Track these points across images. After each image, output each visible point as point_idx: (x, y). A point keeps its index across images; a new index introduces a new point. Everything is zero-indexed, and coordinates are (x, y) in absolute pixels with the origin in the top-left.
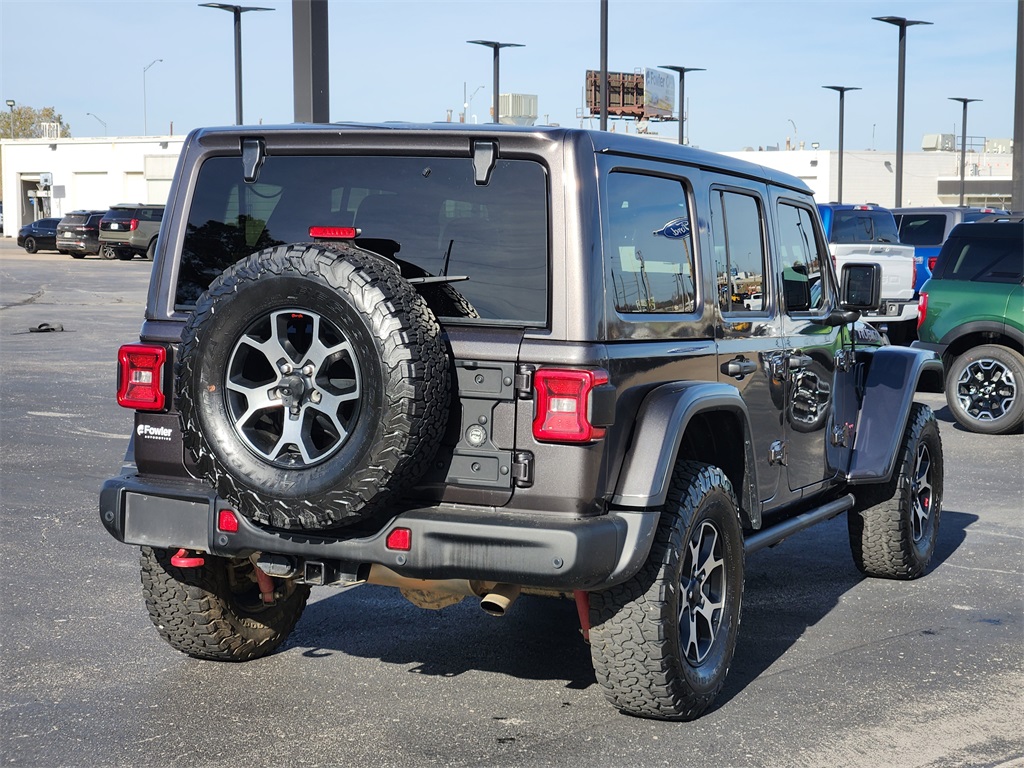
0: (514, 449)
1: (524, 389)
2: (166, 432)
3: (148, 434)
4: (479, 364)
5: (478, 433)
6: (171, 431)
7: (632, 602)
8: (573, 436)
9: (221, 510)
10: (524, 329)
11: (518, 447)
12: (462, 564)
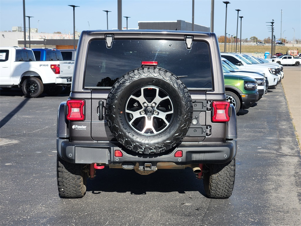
0: (206, 125)
1: (209, 108)
2: (84, 127)
3: (77, 128)
4: (197, 101)
5: (196, 121)
6: (86, 127)
7: (227, 166)
8: (225, 120)
9: (115, 150)
10: (206, 91)
11: (207, 124)
12: (197, 159)
